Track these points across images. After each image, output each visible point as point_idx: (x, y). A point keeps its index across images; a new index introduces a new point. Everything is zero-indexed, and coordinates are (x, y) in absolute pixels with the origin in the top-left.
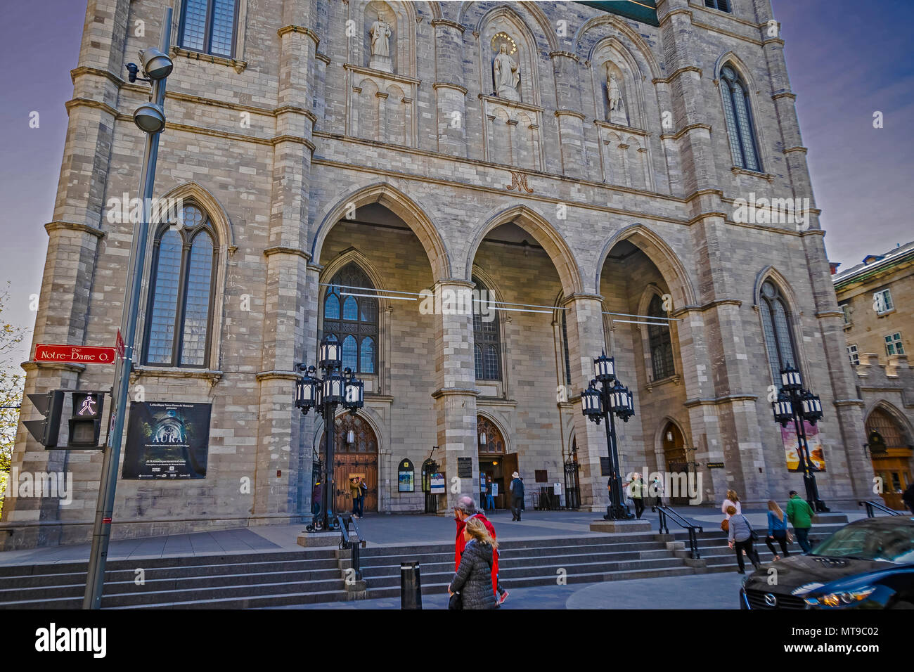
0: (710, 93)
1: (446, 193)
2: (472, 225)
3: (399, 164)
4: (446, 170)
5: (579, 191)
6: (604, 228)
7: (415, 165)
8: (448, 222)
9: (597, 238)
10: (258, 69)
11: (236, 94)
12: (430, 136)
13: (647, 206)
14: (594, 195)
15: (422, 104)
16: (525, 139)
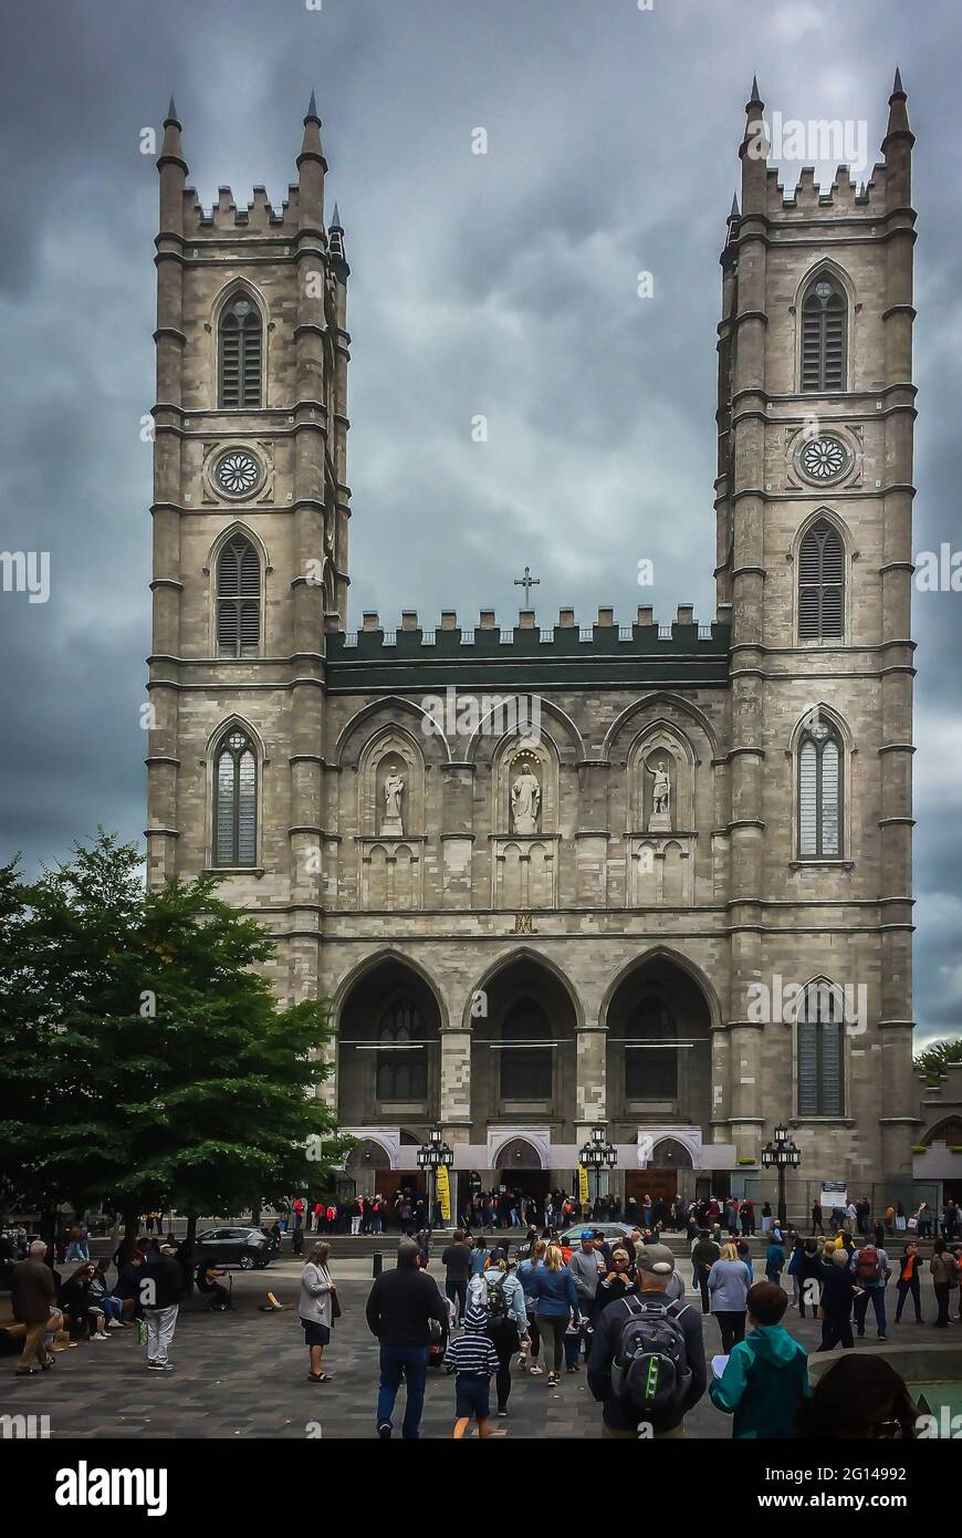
0: (777, 770)
1: (445, 950)
2: (471, 976)
3: (403, 928)
4: (448, 926)
5: (591, 921)
6: (617, 956)
7: (416, 927)
8: (447, 976)
9: (607, 967)
10: (274, 871)
11: (258, 898)
12: (437, 891)
13: (674, 923)
14: (609, 923)
15: (428, 859)
16: (540, 871)
